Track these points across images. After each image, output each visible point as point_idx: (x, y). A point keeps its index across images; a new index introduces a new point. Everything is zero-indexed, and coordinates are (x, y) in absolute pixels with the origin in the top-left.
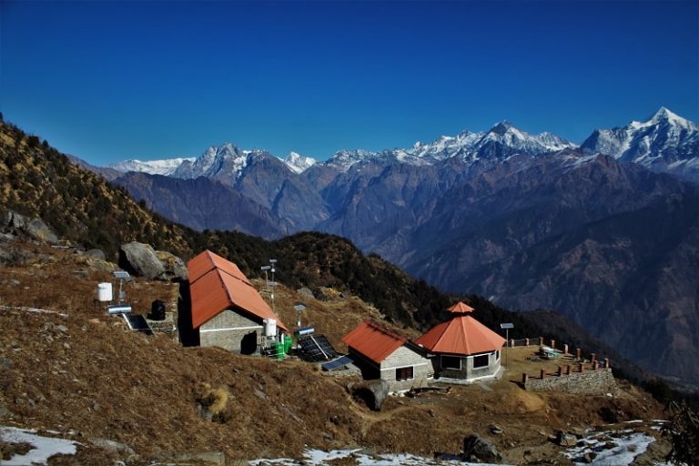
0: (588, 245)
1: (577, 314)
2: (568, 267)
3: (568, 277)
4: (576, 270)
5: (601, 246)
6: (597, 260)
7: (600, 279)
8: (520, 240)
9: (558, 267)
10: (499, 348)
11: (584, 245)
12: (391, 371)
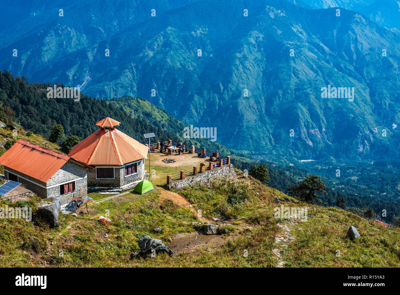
0: (169, 32)
1: (161, 99)
2: (151, 54)
3: (151, 64)
4: (159, 57)
5: (182, 34)
6: (177, 47)
7: (181, 65)
8: (104, 27)
9: (141, 55)
10: (145, 156)
11: (166, 33)
12: (56, 188)
